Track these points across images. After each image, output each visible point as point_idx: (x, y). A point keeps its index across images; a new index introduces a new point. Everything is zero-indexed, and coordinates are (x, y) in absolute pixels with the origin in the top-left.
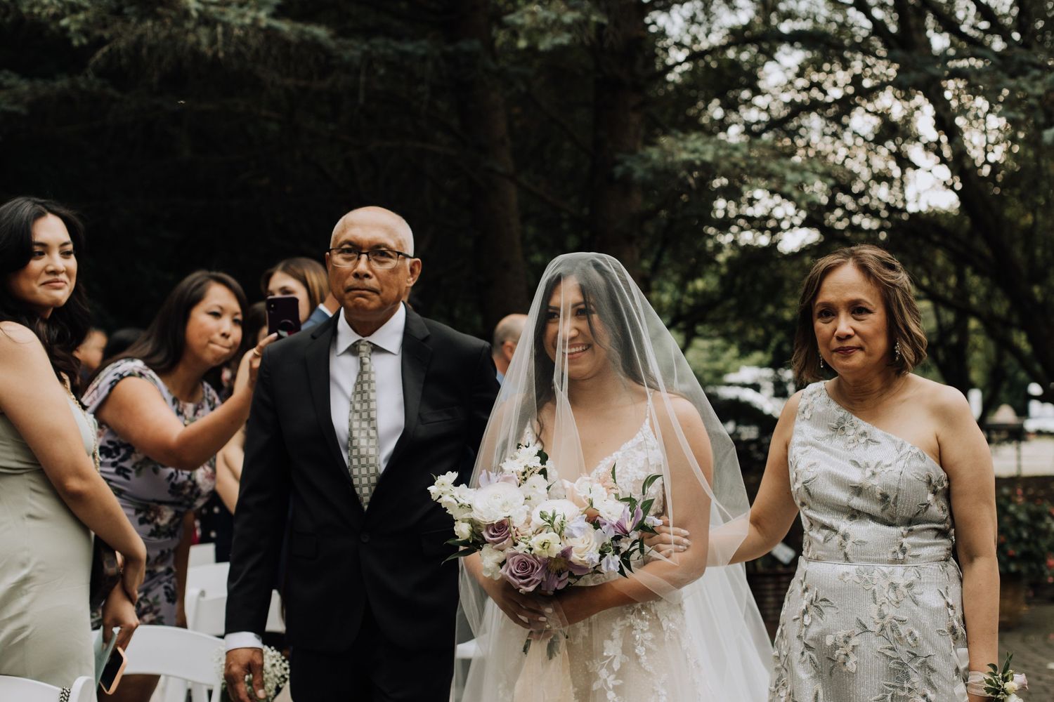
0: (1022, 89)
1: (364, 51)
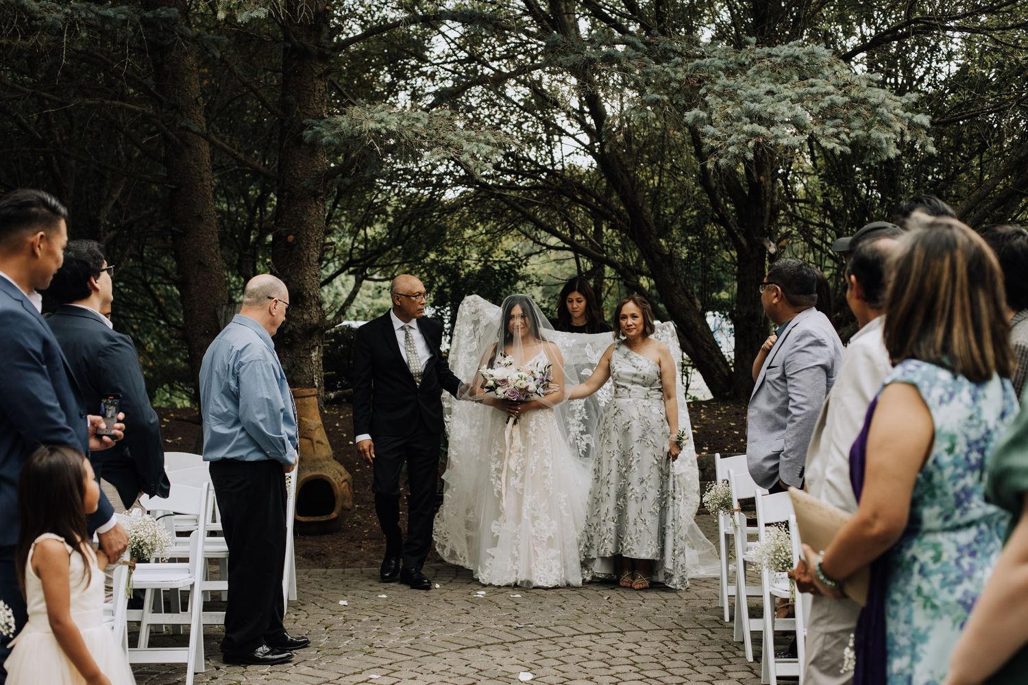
0: (667, 73)
1: (66, 14)
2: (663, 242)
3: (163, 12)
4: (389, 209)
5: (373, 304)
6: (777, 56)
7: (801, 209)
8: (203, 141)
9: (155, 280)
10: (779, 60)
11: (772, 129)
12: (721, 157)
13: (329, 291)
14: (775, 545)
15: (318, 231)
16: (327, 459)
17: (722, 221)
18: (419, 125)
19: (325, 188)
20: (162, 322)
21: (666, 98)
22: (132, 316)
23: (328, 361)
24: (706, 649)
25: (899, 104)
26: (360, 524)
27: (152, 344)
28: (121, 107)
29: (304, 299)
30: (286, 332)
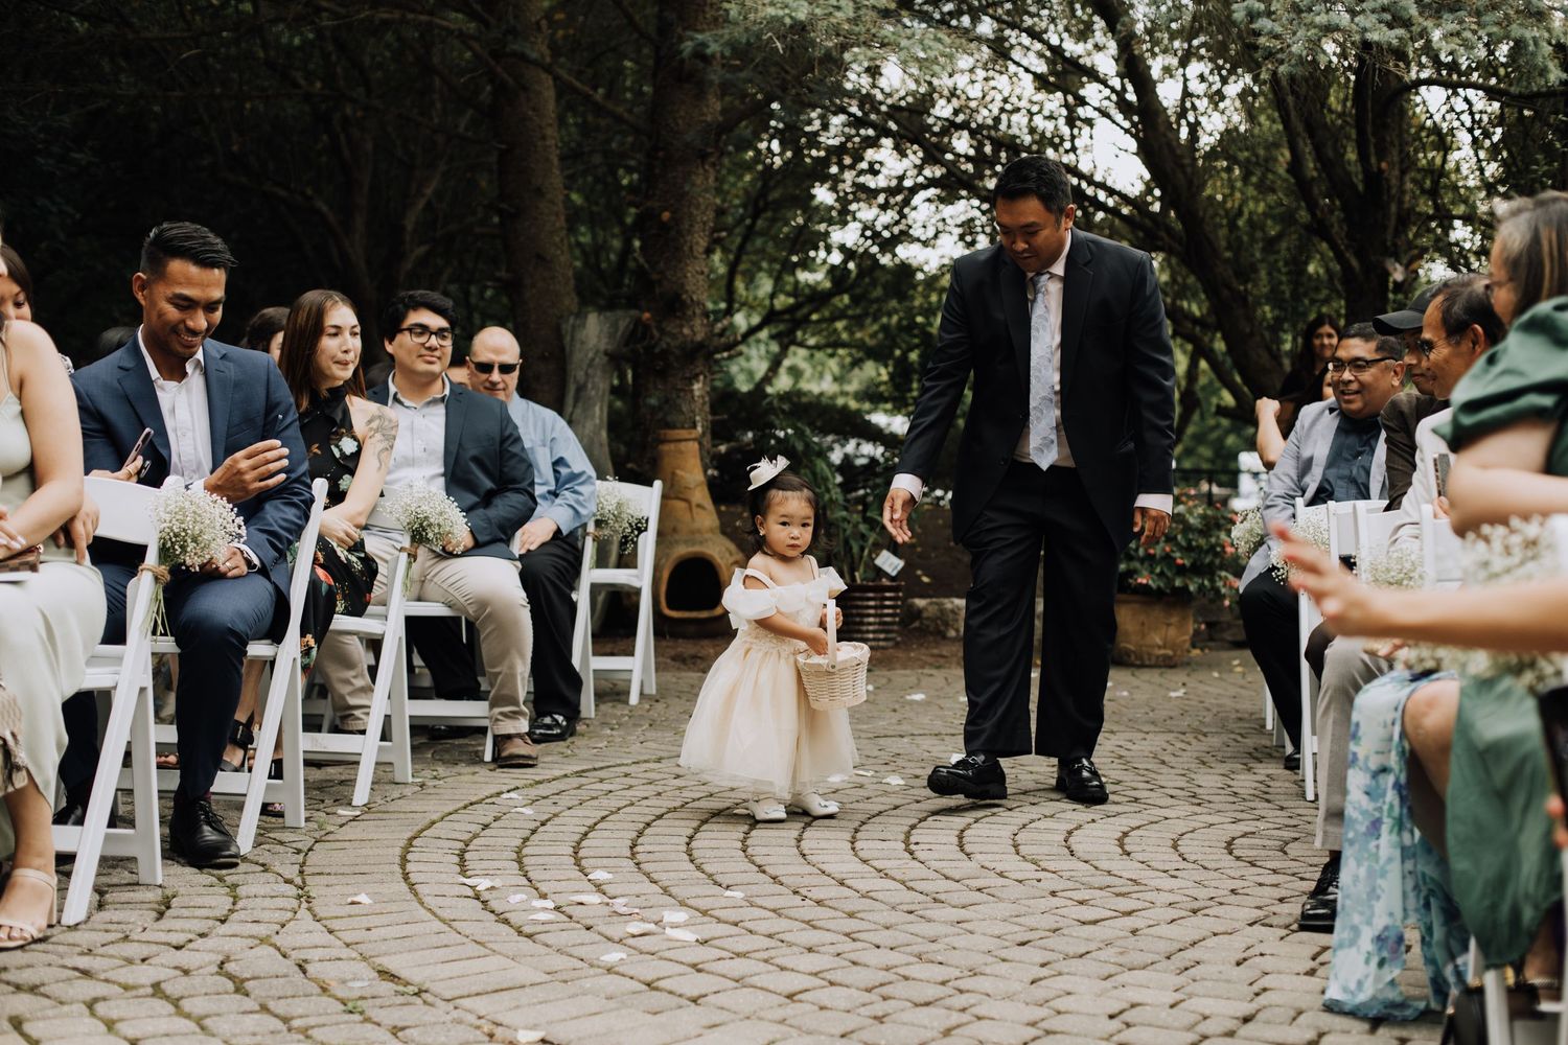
8: (544, 76)
12: (1282, 62)
15: (706, 208)
16: (711, 530)
18: (839, 14)
29: (683, 305)
30: (657, 350)
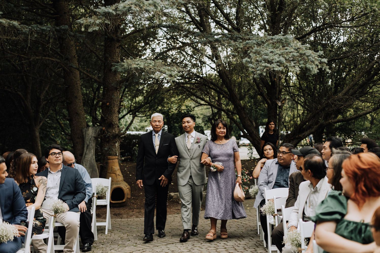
1: (30, 29)
2: (241, 102)
3: (63, 27)
4: (144, 92)
5: (140, 125)
6: (275, 39)
7: (292, 89)
8: (77, 71)
9: (60, 118)
10: (275, 40)
11: (272, 65)
12: (255, 75)
13: (124, 121)
14: (269, 206)
15: (118, 101)
16: (122, 181)
17: (261, 94)
18: (151, 65)
19: (120, 86)
20: (63, 133)
21: (237, 54)
22: (52, 131)
23: (121, 147)
24: (250, 243)
25: (316, 55)
26: (133, 204)
27: (59, 141)
28: (49, 60)
29: (113, 125)
30: (107, 137)
